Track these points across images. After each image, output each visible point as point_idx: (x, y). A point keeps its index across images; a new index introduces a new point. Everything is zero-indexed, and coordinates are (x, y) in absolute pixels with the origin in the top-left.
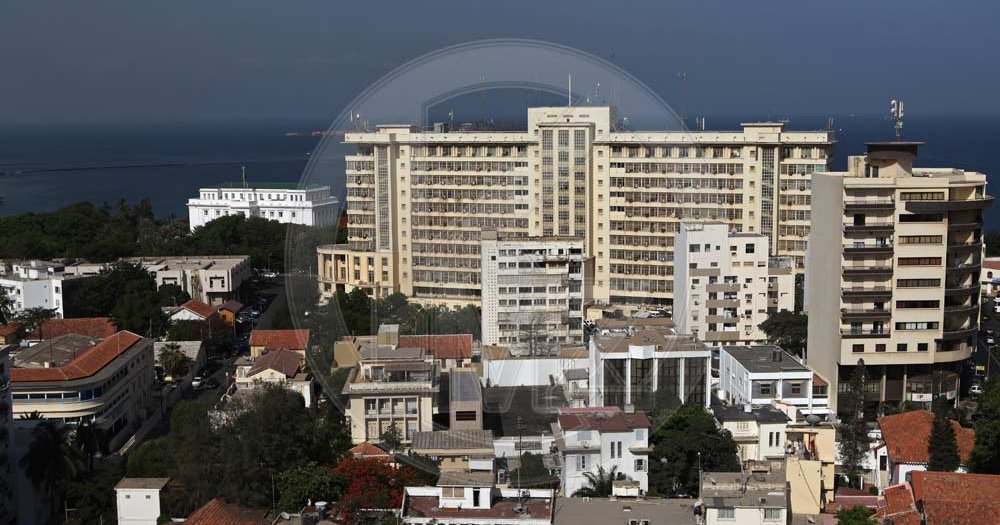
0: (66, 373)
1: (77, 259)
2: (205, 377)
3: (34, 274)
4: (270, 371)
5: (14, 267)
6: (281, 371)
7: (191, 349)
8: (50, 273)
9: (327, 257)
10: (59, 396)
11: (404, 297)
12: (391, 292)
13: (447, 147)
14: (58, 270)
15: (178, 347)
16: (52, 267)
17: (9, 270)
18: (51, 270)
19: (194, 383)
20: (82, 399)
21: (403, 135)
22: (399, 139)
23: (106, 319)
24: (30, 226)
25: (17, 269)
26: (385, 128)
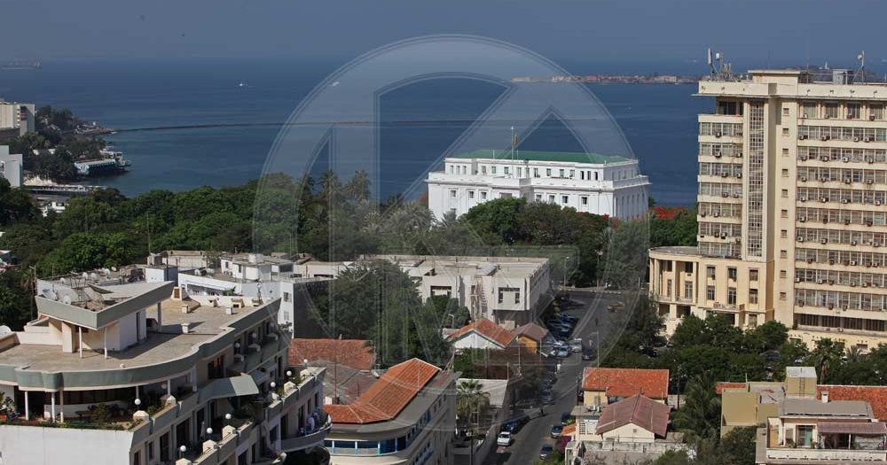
0: (360, 413)
1: (301, 255)
2: (514, 432)
3: (252, 273)
4: (632, 426)
5: (223, 262)
6: (647, 427)
7: (495, 390)
8: (273, 274)
9: (666, 265)
10: (351, 445)
11: (780, 329)
12: (761, 321)
13: (853, 105)
14: (285, 269)
15: (480, 386)
16: (276, 264)
17: (216, 265)
18: (275, 269)
19: (500, 440)
20: (382, 451)
21: (788, 86)
22: (780, 92)
23: (362, 342)
24: (218, 205)
25: (227, 266)
26: (761, 75)
